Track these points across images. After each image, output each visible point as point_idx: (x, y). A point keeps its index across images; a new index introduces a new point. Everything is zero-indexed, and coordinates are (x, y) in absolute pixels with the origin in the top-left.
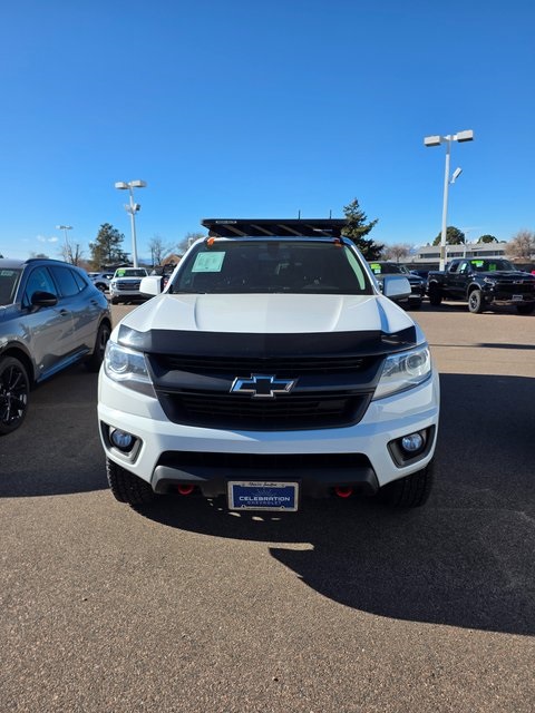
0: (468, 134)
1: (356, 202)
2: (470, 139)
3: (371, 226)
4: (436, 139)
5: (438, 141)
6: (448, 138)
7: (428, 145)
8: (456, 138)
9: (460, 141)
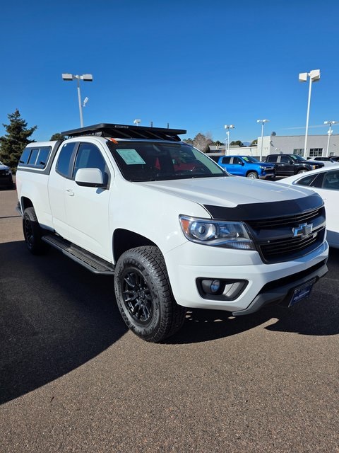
0: (89, 77)
1: (18, 112)
2: (91, 80)
3: (33, 130)
4: (69, 76)
5: (71, 78)
6: (77, 76)
7: (65, 79)
8: (82, 78)
9: (85, 80)
